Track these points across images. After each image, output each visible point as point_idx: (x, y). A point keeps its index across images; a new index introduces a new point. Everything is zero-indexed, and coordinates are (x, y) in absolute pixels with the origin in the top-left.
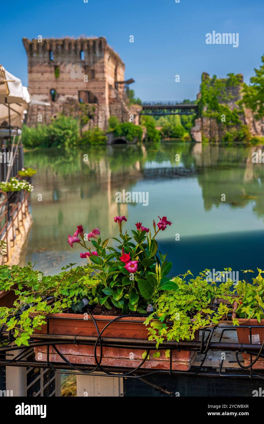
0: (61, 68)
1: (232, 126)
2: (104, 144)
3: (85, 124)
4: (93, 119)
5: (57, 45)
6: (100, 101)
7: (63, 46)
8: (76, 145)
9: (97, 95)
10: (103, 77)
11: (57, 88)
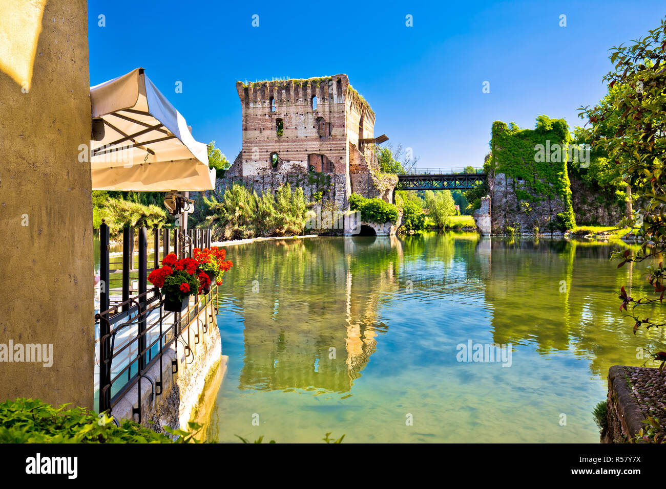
0: (286, 123)
4: (328, 196)
5: (281, 90)
6: (337, 170)
7: (288, 90)
9: (333, 161)
11: (279, 151)
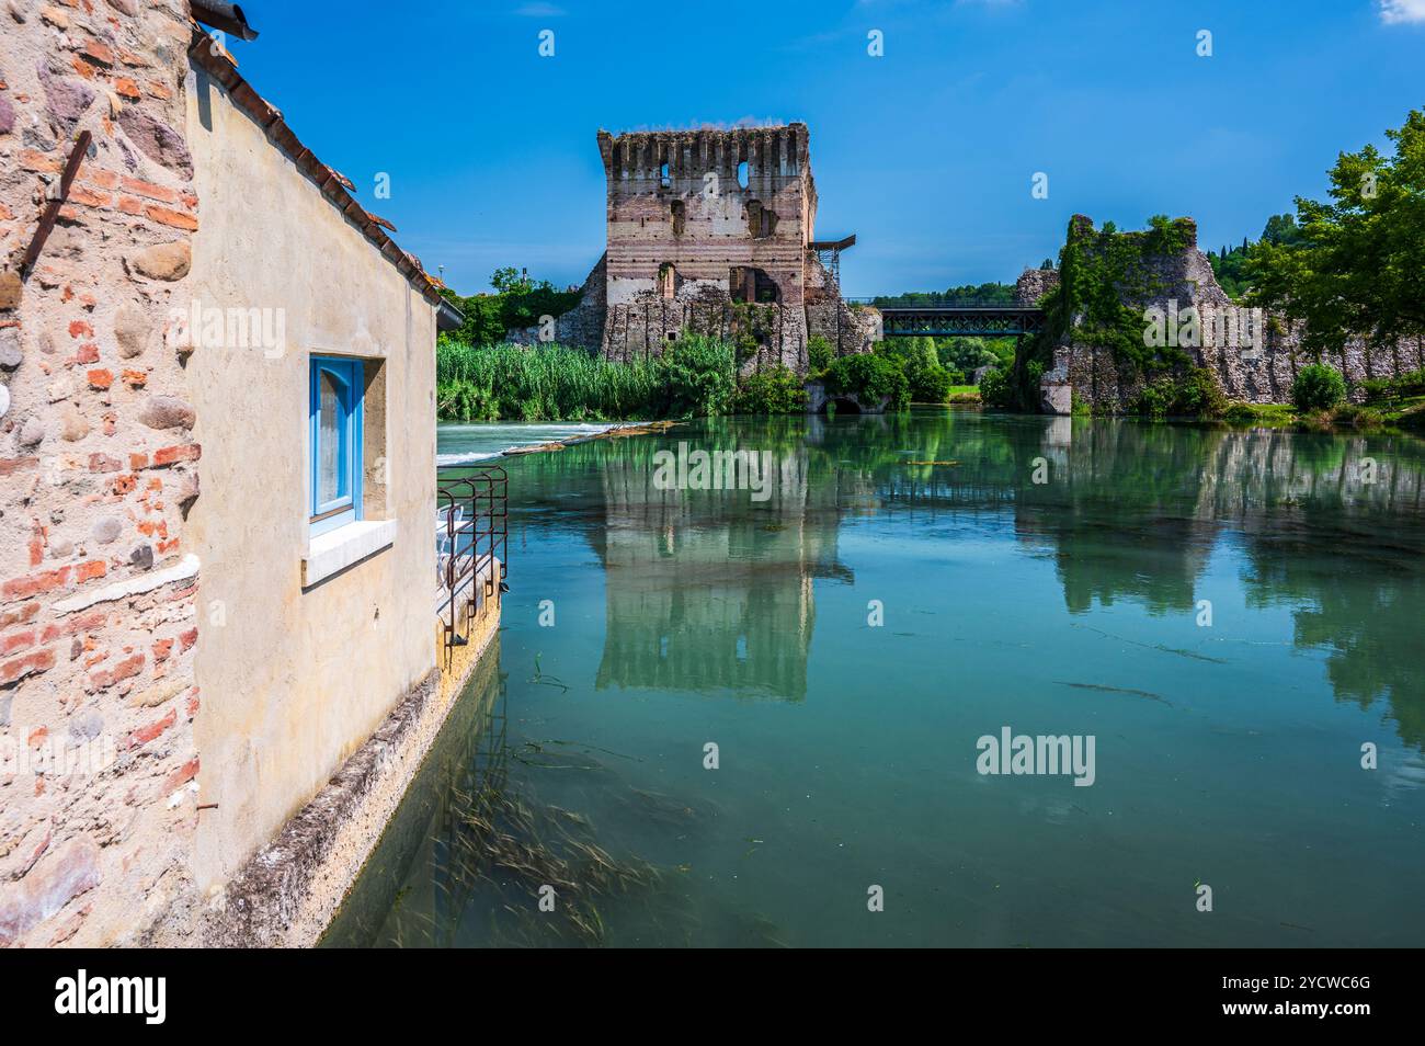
0: (690, 209)
1: (1161, 370)
2: (799, 412)
3: (748, 356)
4: (769, 344)
5: (682, 147)
6: (785, 297)
7: (695, 149)
8: (728, 414)
9: (778, 281)
10: (796, 230)
11: (677, 261)
